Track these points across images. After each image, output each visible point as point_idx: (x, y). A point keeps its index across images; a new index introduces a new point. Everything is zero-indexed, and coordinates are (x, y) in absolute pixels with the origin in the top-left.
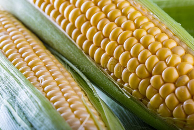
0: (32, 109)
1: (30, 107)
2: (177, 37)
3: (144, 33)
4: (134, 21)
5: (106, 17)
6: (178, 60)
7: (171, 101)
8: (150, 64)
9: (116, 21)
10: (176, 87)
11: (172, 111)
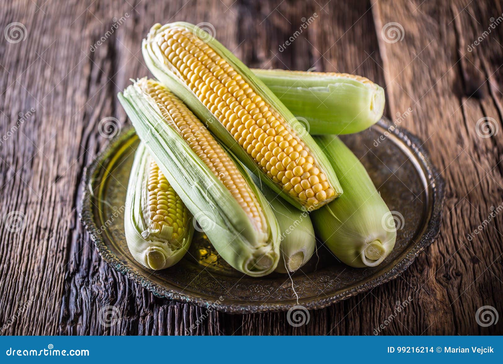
0: (216, 193)
1: (215, 191)
2: (303, 142)
3: (282, 139)
4: (275, 129)
5: (256, 124)
6: (303, 161)
7: (298, 188)
8: (285, 163)
9: (263, 127)
10: (302, 180)
11: (298, 194)
